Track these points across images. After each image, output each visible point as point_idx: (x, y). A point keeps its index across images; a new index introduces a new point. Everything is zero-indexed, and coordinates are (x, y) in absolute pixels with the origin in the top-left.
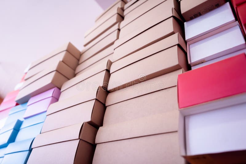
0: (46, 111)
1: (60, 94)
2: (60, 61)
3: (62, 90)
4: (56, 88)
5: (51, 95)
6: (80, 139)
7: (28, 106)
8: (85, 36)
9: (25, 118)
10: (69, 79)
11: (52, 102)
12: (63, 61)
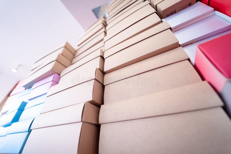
0: (46, 93)
1: (59, 78)
2: (59, 54)
3: (61, 76)
4: (56, 74)
5: (52, 80)
6: (83, 122)
7: (32, 89)
8: (78, 39)
9: (29, 100)
10: (66, 67)
11: (52, 85)
12: (61, 54)
